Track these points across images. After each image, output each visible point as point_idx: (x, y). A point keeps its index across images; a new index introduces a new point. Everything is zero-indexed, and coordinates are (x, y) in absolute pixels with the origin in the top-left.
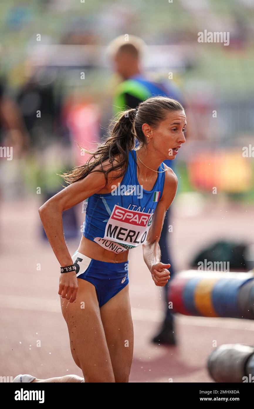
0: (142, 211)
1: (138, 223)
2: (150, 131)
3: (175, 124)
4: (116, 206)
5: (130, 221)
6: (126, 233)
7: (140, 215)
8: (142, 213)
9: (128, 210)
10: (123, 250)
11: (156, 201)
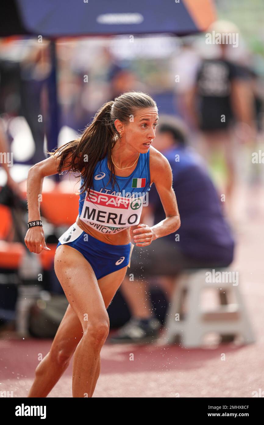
1: (116, 205)
2: (122, 127)
3: (143, 120)
5: (107, 204)
6: (107, 215)
9: (100, 193)
10: (108, 230)
11: (137, 187)
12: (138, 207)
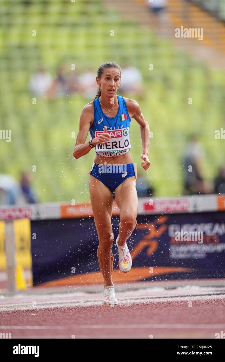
0: (114, 129)
1: (114, 136)
3: (107, 75)
4: (96, 132)
7: (114, 132)
8: (114, 130)
9: (103, 131)
11: (123, 120)
12: (127, 134)
